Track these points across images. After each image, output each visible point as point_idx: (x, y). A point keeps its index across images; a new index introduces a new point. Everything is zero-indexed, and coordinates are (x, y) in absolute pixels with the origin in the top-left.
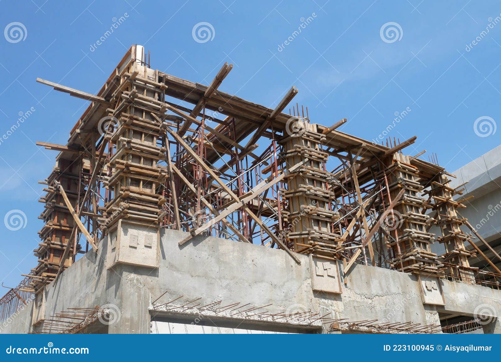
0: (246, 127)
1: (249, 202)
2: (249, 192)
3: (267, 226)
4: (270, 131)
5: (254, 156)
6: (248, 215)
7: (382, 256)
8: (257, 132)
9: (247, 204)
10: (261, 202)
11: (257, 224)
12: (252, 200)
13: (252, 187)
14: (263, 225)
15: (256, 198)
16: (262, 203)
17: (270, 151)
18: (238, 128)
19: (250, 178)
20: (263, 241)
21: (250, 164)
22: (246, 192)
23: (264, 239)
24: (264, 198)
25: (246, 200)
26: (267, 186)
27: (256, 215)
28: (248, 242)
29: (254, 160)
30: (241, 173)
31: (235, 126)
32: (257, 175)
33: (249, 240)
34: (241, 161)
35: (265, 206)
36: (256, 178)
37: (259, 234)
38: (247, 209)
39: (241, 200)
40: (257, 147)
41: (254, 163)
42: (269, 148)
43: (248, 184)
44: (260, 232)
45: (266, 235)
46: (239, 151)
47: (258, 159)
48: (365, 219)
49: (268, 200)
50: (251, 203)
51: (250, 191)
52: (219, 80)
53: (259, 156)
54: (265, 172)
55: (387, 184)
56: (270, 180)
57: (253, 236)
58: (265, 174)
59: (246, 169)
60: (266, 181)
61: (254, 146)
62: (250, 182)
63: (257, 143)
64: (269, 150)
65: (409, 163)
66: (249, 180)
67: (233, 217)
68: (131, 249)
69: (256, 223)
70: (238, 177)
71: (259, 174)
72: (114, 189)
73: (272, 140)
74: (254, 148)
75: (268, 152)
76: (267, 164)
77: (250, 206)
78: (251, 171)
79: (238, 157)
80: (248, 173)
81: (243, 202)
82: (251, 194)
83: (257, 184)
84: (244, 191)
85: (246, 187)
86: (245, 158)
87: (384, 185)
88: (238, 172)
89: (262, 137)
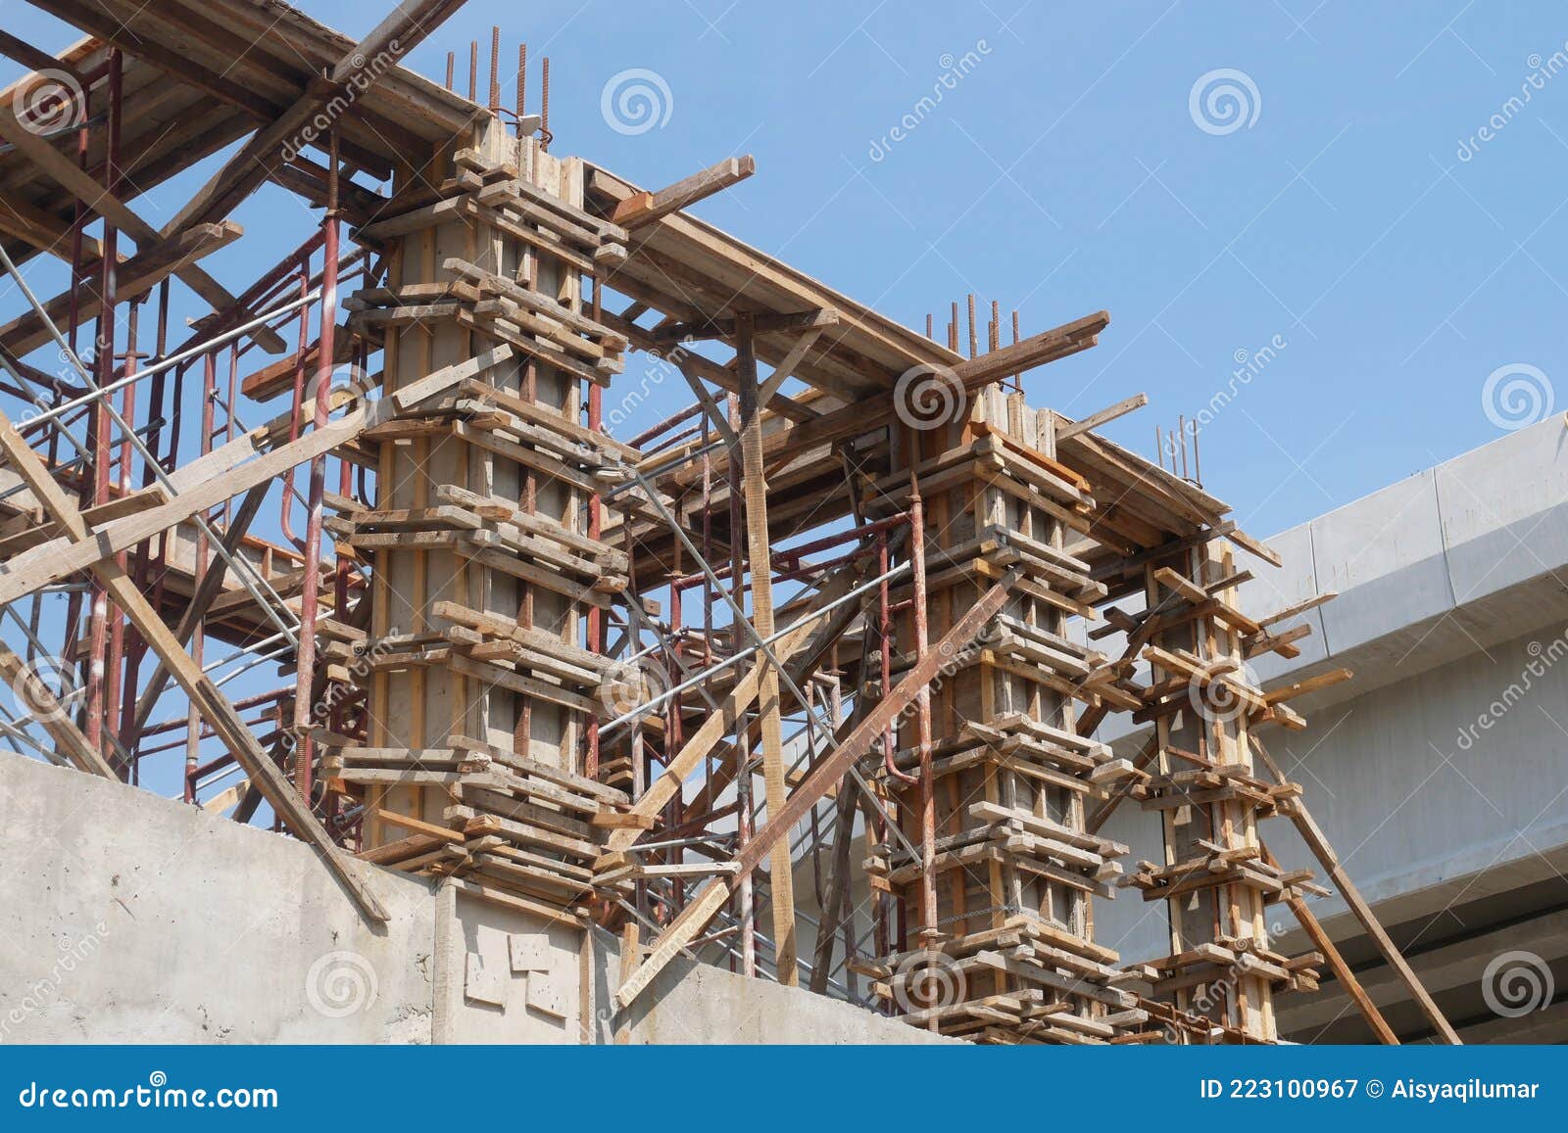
0: (185, 115)
1: (144, 545)
2: (149, 490)
3: (229, 698)
4: (321, 159)
5: (206, 287)
6: (127, 621)
7: (839, 932)
8: (246, 153)
9: (130, 556)
10: (212, 554)
11: (172, 680)
12: (164, 535)
13: (170, 462)
14: (201, 685)
15: (188, 527)
16: (219, 565)
17: (305, 272)
18: (136, 113)
19: (167, 412)
20: (192, 779)
21: (180, 330)
22: (133, 486)
23: (201, 764)
24: (235, 539)
25: (125, 532)
26: (257, 469)
27: (172, 628)
28: (103, 774)
29: (205, 309)
30: (122, 373)
31: (118, 102)
32: (211, 399)
33: (113, 762)
34: (133, 307)
35: (231, 579)
36: (206, 418)
37: (178, 735)
38: (124, 586)
39: (97, 529)
40: (230, 236)
41: (205, 329)
42: (303, 255)
43: (153, 447)
44: (184, 723)
45: (216, 749)
46: (127, 248)
47: (230, 311)
48: (775, 725)
49: (258, 551)
50: (154, 552)
51: (158, 484)
53: (237, 291)
54: (261, 390)
55: (919, 551)
56: (279, 436)
57: (145, 743)
58: (261, 400)
59: (152, 357)
60: (255, 440)
61: (213, 229)
62: (165, 433)
63: (233, 220)
64: (299, 268)
65: (1049, 453)
66: (162, 422)
69: (165, 673)
70: (98, 392)
71: (223, 397)
73: (323, 212)
74: (214, 244)
75: (293, 279)
76: (280, 345)
77: (145, 568)
78: (181, 368)
79: (112, 279)
80: (158, 379)
81: (103, 538)
82: (156, 500)
83: (207, 447)
84: (127, 482)
85: (138, 460)
86: (156, 288)
87: (903, 552)
88: (103, 369)
89: (267, 185)
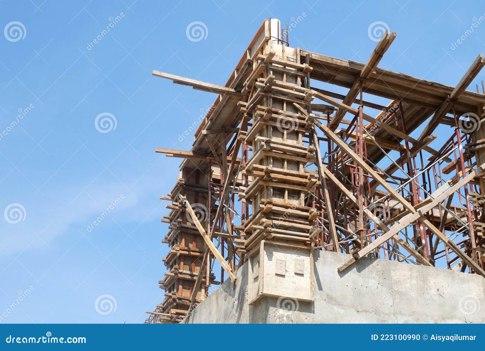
0: (418, 113)
1: (428, 213)
2: (427, 199)
3: (455, 243)
4: (452, 116)
5: (430, 150)
6: (426, 228)
8: (434, 118)
9: (424, 215)
10: (443, 211)
11: (440, 241)
12: (432, 210)
13: (430, 192)
14: (449, 242)
15: (437, 206)
16: (446, 213)
17: (453, 142)
18: (407, 115)
19: (427, 180)
20: (449, 264)
21: (426, 163)
22: (422, 199)
23: (450, 260)
24: (448, 206)
25: (424, 210)
26: (451, 190)
27: (438, 229)
28: (430, 266)
29: (430, 155)
30: (414, 173)
31: (403, 113)
32: (436, 176)
33: (430, 262)
34: (414, 159)
35: (449, 216)
36: (435, 180)
37: (444, 253)
38: (426, 222)
39: (418, 210)
40: (434, 138)
41: (432, 160)
42: (452, 139)
43: (425, 188)
44: (444, 251)
45: (454, 255)
46: (411, 145)
47: (437, 155)
49: (453, 208)
50: (430, 213)
51: (429, 198)
52: (379, 54)
53: (438, 150)
54: (447, 171)
56: (455, 181)
57: (435, 257)
58: (447, 174)
59: (421, 169)
60: (449, 183)
61: (430, 137)
62: (428, 186)
63: (434, 134)
64: (451, 142)
66: (426, 183)
67: (406, 233)
68: (278, 278)
69: (438, 239)
70: (412, 179)
71: (438, 175)
72: (253, 203)
73: (454, 128)
74: (431, 140)
75: (451, 144)
76: (450, 160)
77: (429, 217)
78: (428, 170)
79: (409, 153)
80: (423, 174)
81: (420, 212)
82: (430, 201)
83: (437, 188)
84: (420, 198)
85: (422, 192)
86: (418, 154)
88: (411, 173)
89: (440, 125)
